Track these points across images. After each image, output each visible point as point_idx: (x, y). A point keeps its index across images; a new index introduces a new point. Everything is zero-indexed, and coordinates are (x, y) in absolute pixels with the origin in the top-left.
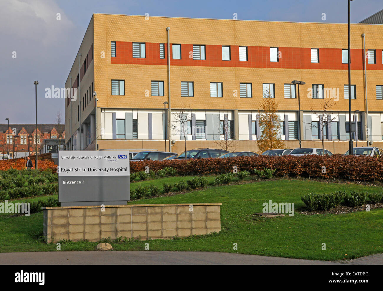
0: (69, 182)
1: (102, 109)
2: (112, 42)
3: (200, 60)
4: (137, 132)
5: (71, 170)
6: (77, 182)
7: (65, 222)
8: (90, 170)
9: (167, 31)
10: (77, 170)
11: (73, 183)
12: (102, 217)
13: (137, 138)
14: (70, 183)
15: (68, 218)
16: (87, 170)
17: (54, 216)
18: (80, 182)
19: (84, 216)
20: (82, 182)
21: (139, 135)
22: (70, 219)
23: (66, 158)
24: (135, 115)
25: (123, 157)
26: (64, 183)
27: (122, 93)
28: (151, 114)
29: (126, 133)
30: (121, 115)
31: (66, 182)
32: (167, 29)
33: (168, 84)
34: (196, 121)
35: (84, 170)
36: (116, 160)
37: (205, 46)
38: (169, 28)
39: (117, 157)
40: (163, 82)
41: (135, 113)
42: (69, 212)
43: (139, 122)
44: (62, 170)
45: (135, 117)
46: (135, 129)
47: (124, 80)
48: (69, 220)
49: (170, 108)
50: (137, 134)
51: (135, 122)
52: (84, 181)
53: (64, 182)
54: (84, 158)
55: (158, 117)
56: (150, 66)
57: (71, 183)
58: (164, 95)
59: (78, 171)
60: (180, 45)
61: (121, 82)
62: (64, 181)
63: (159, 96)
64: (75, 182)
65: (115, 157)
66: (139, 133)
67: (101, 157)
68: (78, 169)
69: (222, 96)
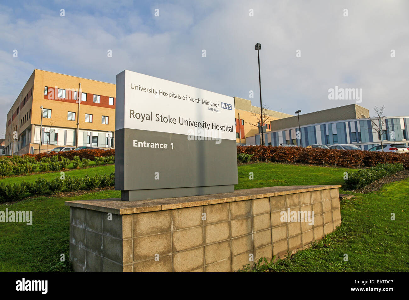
0: (145, 143)
1: (36, 125)
2: (45, 87)
3: (97, 103)
4: (57, 140)
5: (149, 118)
6: (160, 146)
7: (165, 247)
8: (181, 123)
9: (79, 85)
10: (160, 119)
11: (153, 146)
12: (233, 222)
13: (57, 144)
14: (146, 145)
15: (172, 236)
16: (178, 120)
17: (139, 232)
18: (165, 146)
19: (204, 225)
20: (169, 146)
21: (58, 142)
22: (176, 235)
23: (139, 88)
24: (56, 130)
25: (227, 107)
26: (134, 146)
27: (49, 117)
28: (67, 130)
29: (50, 141)
30: (47, 129)
31: (139, 143)
32: (79, 84)
33: (78, 114)
34: (93, 136)
35: (172, 120)
36: (218, 111)
37: (100, 96)
38: (81, 84)
39: (220, 105)
40: (75, 113)
41: (56, 129)
42: (173, 217)
43: (58, 135)
44: (131, 114)
45: (56, 132)
46: (56, 139)
47: (51, 110)
48: (175, 240)
49: (78, 128)
50: (57, 142)
51: (56, 135)
52: (172, 144)
53: (134, 143)
54: (172, 96)
55: (71, 133)
56: (68, 103)
57: (150, 145)
58: (75, 120)
59: (163, 120)
60: (86, 93)
61: (49, 110)
62: (134, 141)
63: (72, 120)
64: (156, 144)
65: (217, 105)
66: (58, 141)
67: (198, 100)
68: (161, 117)
69: (108, 124)
